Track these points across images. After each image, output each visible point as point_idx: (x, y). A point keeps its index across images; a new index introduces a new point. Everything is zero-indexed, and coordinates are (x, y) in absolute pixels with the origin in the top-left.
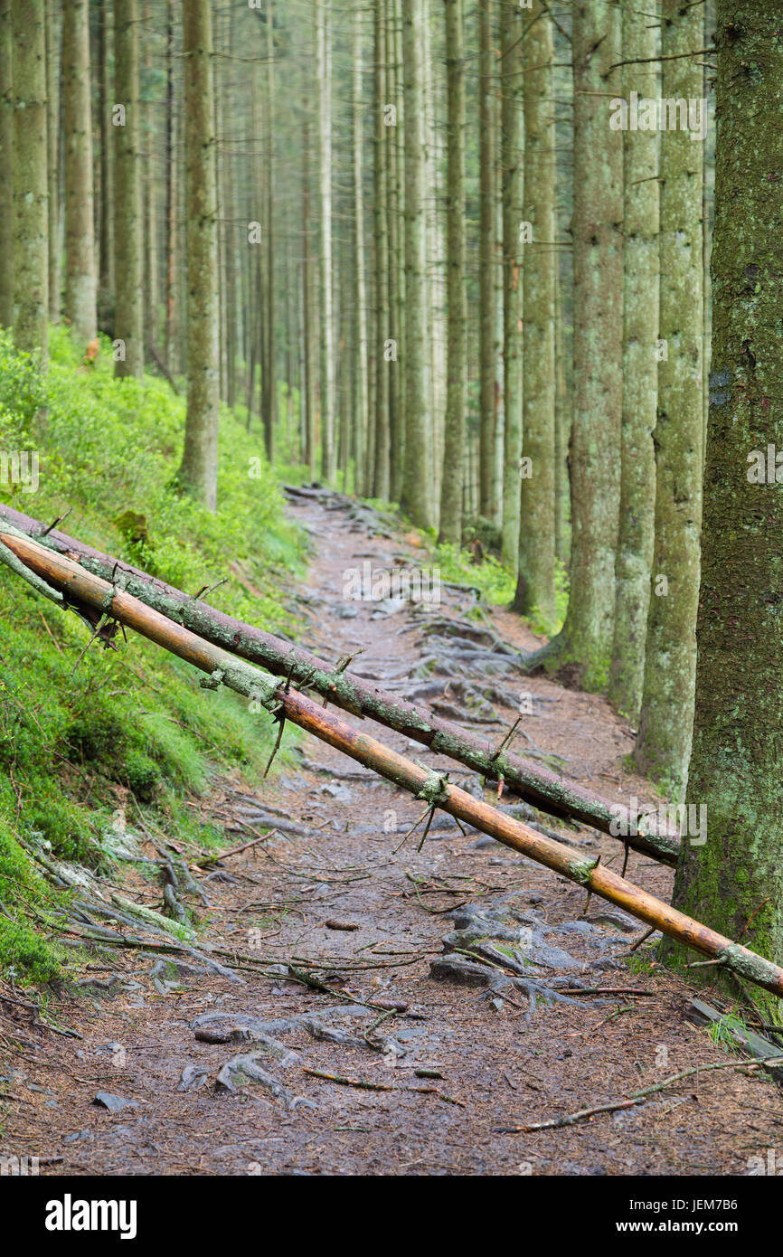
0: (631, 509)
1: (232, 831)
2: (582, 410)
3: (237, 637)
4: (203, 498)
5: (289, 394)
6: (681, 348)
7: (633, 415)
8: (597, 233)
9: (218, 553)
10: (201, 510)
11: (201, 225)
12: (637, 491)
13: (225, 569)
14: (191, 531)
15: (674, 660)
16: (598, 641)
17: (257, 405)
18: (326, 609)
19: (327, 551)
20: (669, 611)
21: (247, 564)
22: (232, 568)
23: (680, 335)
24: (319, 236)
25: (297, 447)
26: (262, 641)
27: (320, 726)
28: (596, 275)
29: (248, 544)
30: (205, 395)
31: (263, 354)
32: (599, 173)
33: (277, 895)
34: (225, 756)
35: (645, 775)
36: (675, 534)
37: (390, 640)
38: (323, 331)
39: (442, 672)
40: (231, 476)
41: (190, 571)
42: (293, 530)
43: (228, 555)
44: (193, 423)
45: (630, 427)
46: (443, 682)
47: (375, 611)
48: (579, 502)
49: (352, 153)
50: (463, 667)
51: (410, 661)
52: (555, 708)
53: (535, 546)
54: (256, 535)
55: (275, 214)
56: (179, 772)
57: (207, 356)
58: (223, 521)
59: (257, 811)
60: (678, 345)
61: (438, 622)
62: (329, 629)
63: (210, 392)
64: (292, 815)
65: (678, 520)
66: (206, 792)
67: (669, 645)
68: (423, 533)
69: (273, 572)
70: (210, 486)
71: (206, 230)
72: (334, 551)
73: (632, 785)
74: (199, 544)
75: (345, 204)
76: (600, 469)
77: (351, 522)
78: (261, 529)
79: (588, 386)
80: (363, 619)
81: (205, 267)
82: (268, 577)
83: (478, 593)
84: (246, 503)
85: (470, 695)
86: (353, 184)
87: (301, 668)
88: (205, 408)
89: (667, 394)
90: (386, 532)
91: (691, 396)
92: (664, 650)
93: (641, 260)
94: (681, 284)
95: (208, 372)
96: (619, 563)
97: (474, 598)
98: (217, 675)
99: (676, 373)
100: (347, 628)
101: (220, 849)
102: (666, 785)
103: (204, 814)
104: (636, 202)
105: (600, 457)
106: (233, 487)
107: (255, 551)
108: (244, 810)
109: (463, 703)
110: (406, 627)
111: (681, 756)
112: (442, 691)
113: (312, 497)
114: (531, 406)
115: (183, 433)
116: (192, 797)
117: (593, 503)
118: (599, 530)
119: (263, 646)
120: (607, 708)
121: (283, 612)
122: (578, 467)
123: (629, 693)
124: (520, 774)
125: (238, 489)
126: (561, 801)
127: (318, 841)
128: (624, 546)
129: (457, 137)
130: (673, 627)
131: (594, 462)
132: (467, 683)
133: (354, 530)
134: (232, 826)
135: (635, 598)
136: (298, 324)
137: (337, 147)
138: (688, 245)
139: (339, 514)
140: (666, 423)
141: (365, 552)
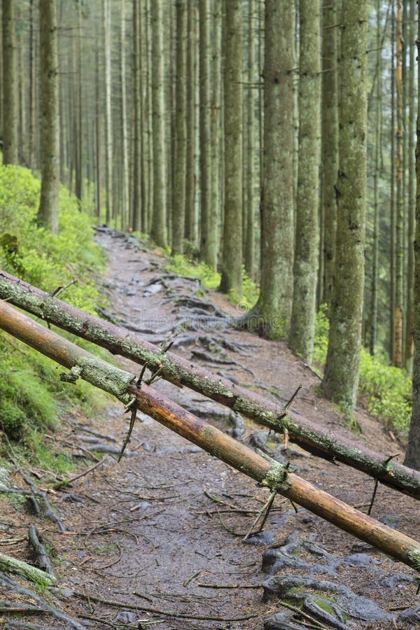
0: (303, 235)
1: (77, 457)
2: (269, 179)
3: (85, 326)
4: (51, 229)
5: (88, 184)
6: (355, 132)
7: (305, 179)
8: (278, 77)
9: (60, 260)
10: (50, 235)
11: (49, 76)
12: (307, 224)
13: (64, 269)
14: (45, 247)
15: (348, 328)
16: (277, 310)
17: (74, 189)
18: (118, 290)
19: (114, 258)
20: (345, 297)
21: (75, 266)
22: (68, 268)
23: (354, 124)
24: (105, 104)
25: (93, 209)
26: (105, 329)
27: (169, 418)
28: (277, 101)
29: (75, 254)
30: (51, 171)
31: (76, 165)
32: (280, 42)
33: (113, 514)
34: (70, 397)
35: (330, 399)
36: (350, 249)
37: (156, 309)
38: (107, 151)
39: (190, 329)
40: (66, 217)
41: (45, 271)
42: (97, 248)
43: (65, 261)
44: (45, 188)
45: (302, 187)
46: (192, 335)
47: (145, 292)
48: (267, 231)
49: (120, 64)
50: (202, 325)
51: (170, 322)
52: (259, 351)
53: (231, 256)
54: (80, 250)
55: (83, 96)
56: (39, 414)
57: (53, 150)
58: (63, 242)
59: (93, 438)
60: (352, 131)
61: (183, 298)
62: (121, 302)
63: (54, 170)
64: (117, 440)
65: (351, 240)
66: (58, 426)
67: (346, 318)
68: (162, 249)
69: (89, 270)
70: (55, 221)
71: (52, 78)
72: (118, 258)
73: (322, 405)
74: (49, 254)
75: (117, 89)
76: (279, 212)
77: (125, 244)
78: (82, 247)
79: (272, 165)
80: (139, 296)
81: (52, 100)
82: (86, 273)
83: (200, 281)
84: (74, 232)
85: (213, 345)
86: (121, 80)
87: (134, 349)
88: (52, 178)
89: (345, 161)
90: (144, 249)
91: (360, 162)
92: (342, 321)
93: (310, 88)
94: (355, 92)
95: (54, 159)
96: (296, 267)
97: (198, 284)
98: (76, 370)
99: (351, 148)
100: (131, 301)
101: (70, 473)
102: (343, 405)
103: (58, 444)
104: (307, 54)
105: (279, 205)
106: (67, 224)
107: (79, 259)
108: (85, 438)
109: (208, 350)
110: (164, 301)
111: (352, 387)
112: (194, 341)
113: (104, 232)
114: (229, 180)
115: (39, 195)
116: (48, 431)
117: (275, 232)
118: (278, 247)
119: (106, 332)
120: (289, 351)
121: (98, 293)
122: (266, 211)
123: (302, 342)
124: (300, 429)
125: (69, 225)
126: (331, 449)
127: (137, 461)
128: (299, 257)
129: (182, 43)
130: (347, 307)
131: (276, 208)
132: (209, 336)
133: (128, 248)
134: (76, 452)
135: (305, 287)
136: (93, 150)
137: (113, 62)
138: (359, 67)
139: (119, 239)
140: (344, 180)
141: (135, 259)
